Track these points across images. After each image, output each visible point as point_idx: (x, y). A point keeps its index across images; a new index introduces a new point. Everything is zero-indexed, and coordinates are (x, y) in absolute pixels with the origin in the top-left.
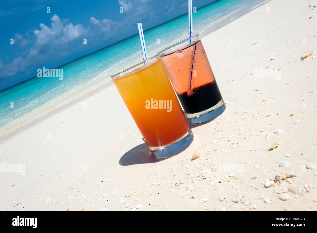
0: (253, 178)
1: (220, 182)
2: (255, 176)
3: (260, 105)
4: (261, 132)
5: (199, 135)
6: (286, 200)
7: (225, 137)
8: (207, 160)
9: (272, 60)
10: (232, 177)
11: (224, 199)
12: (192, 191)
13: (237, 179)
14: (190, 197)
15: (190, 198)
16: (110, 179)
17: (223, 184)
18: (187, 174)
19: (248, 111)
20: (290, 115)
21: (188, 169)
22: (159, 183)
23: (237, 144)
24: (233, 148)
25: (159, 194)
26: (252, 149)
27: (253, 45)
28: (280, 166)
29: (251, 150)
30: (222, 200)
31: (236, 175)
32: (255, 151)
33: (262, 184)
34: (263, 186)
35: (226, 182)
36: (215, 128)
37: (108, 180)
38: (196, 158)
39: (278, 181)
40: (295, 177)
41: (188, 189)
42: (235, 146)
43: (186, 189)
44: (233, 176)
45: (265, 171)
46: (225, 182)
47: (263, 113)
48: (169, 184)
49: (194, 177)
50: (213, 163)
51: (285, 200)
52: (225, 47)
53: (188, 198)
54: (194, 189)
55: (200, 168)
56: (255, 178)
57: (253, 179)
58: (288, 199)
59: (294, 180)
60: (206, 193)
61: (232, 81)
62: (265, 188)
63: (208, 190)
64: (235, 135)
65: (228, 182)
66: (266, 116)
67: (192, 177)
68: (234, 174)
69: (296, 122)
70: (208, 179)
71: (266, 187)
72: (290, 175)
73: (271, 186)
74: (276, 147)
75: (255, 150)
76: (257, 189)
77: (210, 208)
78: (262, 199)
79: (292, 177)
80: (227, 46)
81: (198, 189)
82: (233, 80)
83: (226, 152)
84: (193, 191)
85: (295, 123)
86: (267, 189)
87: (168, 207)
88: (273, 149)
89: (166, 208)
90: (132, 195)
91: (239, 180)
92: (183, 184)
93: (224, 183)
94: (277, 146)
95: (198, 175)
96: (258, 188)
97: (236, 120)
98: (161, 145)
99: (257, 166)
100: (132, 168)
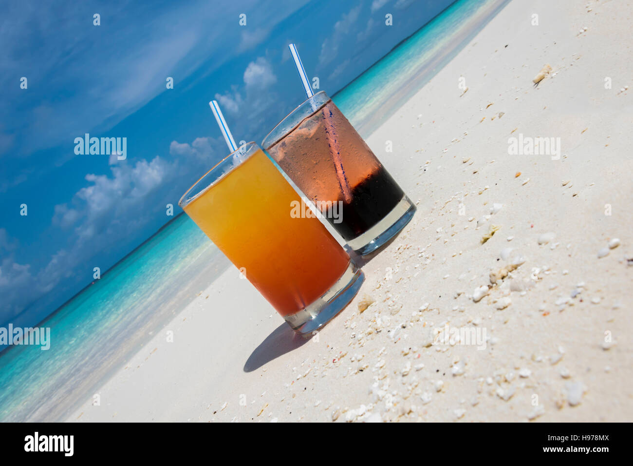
0: (456, 296)
1: (404, 326)
2: (459, 292)
3: (470, 181)
4: (471, 221)
5: (375, 271)
6: (506, 307)
7: (414, 255)
8: (385, 301)
9: (489, 106)
10: (424, 310)
11: (410, 349)
12: (359, 361)
13: (431, 310)
14: (356, 371)
15: (356, 373)
16: (227, 404)
17: (410, 327)
18: (352, 338)
19: (451, 200)
20: (515, 176)
21: (354, 329)
22: (307, 372)
23: (433, 255)
24: (426, 264)
25: (305, 389)
26: (455, 254)
27: (461, 96)
28: (498, 260)
29: (453, 256)
30: (407, 352)
31: (430, 304)
32: (460, 254)
33: (470, 299)
34: (471, 301)
35: (414, 322)
36: (399, 249)
37: (224, 406)
38: (368, 306)
39: (494, 285)
40: (521, 266)
41: (353, 359)
42: (428, 261)
43: (350, 361)
44: (425, 308)
45: (475, 277)
46: (412, 324)
47: (474, 192)
48: (323, 366)
49: (363, 338)
50: (394, 302)
51: (504, 308)
52: (418, 118)
53: (352, 375)
54: (363, 356)
55: (373, 319)
56: (459, 295)
57: (456, 298)
58: (510, 304)
59: (519, 270)
60: (382, 353)
61: (426, 165)
62: (475, 304)
63: (384, 348)
64: (430, 244)
65: (418, 321)
66: (478, 194)
67: (359, 339)
68: (427, 304)
69: (524, 183)
70: (384, 331)
71: (476, 302)
72: (513, 267)
73: (484, 297)
74: (493, 234)
75: (461, 252)
76: (462, 312)
77: (388, 373)
78: (470, 322)
79: (515, 268)
80: (420, 116)
81: (369, 353)
82: (429, 161)
83: (415, 276)
84: (362, 359)
85: (523, 185)
86: (478, 304)
87: (320, 401)
88: (488, 239)
89: (317, 406)
90: (262, 410)
91: (435, 310)
92: (345, 357)
93: (410, 325)
94: (493, 231)
95: (370, 330)
96: (462, 308)
97: (431, 221)
98: (303, 306)
99: (462, 276)
100: (264, 370)
